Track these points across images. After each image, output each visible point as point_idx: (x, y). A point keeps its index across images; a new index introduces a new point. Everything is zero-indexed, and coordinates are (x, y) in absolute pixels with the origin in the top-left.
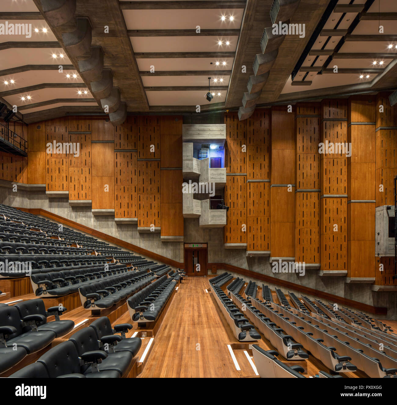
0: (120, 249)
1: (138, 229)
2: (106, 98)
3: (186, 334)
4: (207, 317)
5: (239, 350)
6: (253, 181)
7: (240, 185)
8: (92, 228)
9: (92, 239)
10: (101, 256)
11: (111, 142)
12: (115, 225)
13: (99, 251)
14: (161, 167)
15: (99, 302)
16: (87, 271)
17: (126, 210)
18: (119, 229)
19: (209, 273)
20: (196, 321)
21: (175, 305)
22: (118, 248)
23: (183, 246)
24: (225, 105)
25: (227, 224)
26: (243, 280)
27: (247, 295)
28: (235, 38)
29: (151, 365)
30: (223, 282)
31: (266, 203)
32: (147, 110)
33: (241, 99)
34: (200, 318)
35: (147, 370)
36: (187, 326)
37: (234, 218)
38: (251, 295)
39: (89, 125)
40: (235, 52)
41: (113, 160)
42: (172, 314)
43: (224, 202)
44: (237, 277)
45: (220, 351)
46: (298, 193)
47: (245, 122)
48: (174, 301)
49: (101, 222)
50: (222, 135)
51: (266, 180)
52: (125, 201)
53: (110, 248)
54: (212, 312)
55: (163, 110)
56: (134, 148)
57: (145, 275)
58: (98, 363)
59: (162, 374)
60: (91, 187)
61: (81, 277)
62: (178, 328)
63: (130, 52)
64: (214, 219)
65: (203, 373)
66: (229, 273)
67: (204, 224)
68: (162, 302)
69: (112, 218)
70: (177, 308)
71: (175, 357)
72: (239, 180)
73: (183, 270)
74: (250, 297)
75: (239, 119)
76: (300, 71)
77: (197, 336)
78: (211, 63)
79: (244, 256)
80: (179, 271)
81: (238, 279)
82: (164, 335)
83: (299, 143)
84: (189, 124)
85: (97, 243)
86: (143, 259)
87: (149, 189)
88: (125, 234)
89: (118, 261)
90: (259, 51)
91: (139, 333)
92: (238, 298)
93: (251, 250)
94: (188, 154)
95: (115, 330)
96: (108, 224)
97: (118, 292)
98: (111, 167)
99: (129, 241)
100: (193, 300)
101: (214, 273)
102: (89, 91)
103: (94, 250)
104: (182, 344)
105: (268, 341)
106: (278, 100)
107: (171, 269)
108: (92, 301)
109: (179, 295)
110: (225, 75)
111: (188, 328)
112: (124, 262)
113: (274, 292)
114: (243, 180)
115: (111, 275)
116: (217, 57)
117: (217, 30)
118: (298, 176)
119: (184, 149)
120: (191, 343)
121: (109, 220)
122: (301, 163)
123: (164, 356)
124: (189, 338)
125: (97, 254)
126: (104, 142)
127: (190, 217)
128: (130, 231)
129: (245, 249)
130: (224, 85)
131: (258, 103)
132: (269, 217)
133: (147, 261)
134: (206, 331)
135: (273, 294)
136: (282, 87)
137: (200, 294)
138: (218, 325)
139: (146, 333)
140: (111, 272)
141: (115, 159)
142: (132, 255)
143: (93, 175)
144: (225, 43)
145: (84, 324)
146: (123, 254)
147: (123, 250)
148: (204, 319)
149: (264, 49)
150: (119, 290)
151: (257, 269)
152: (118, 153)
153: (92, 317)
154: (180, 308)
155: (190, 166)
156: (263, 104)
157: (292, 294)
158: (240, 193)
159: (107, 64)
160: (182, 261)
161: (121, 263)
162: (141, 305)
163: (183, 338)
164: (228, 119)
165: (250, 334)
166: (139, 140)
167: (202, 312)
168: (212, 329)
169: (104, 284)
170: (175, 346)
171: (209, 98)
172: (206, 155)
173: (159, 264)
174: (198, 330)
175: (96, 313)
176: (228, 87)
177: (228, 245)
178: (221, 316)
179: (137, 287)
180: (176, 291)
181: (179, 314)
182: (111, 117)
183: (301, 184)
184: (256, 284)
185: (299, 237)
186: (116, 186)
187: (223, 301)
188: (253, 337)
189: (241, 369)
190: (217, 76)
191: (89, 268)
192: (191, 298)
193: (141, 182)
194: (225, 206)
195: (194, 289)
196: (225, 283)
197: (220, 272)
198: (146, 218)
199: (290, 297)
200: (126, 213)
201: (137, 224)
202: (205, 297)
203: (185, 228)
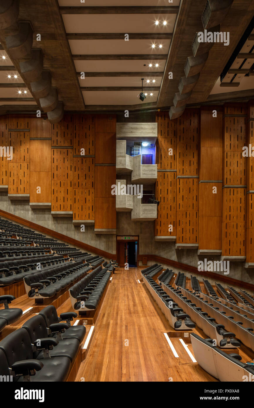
0: (56, 241)
1: (73, 222)
2: (45, 97)
3: (124, 323)
4: (142, 306)
5: (175, 338)
6: (183, 176)
7: (170, 180)
8: (30, 220)
9: (30, 231)
10: (39, 247)
11: (48, 139)
12: (51, 218)
13: (38, 242)
14: (96, 163)
15: (42, 291)
16: (29, 262)
17: (62, 203)
18: (55, 222)
19: (140, 264)
20: (132, 309)
21: (111, 294)
22: (54, 239)
23: (115, 238)
24: (156, 105)
25: (157, 218)
26: (173, 271)
27: (177, 285)
28: (168, 41)
29: (94, 352)
30: (154, 273)
31: (195, 198)
32: (83, 109)
33: (173, 99)
34: (135, 307)
35: (90, 356)
36: (123, 314)
37: (164, 212)
38: (181, 286)
39: (28, 123)
40: (167, 55)
41: (50, 156)
42: (109, 304)
43: (155, 197)
44: (166, 268)
45: (158, 339)
46: (225, 189)
47: (175, 121)
48: (109, 291)
49: (38, 215)
50: (154, 134)
51: (195, 176)
52: (61, 195)
53: (47, 240)
54: (146, 301)
55: (98, 109)
56: (70, 145)
57: (82, 266)
58: (49, 349)
59: (104, 360)
60: (29, 182)
61: (24, 267)
62: (115, 316)
63: (68, 54)
64: (146, 213)
65: (143, 359)
66: (159, 264)
67: (135, 218)
68: (100, 292)
69: (48, 211)
70: (112, 297)
71: (116, 345)
72: (169, 176)
73: (115, 261)
74: (180, 287)
75: (170, 119)
76: (228, 73)
77: (134, 324)
78: (145, 65)
79: (173, 248)
80: (112, 263)
81: (168, 270)
82: (103, 323)
83: (226, 141)
84: (122, 122)
85: (34, 235)
86: (78, 250)
87: (84, 184)
88: (60, 227)
89: (56, 253)
90: (191, 53)
91: (80, 321)
92: (170, 288)
93: (179, 243)
94: (121, 151)
95: (61, 318)
96: (45, 217)
97: (59, 282)
98: (48, 163)
99: (64, 233)
100: (127, 290)
101: (145, 264)
102: (29, 91)
103: (32, 241)
104: (121, 332)
105: (200, 330)
106: (207, 100)
107: (104, 260)
108: (36, 290)
109: (113, 285)
110: (157, 76)
111: (125, 317)
112: (61, 253)
113: (202, 283)
114: (173, 175)
115: (50, 265)
116: (150, 59)
117: (151, 34)
118: (225, 172)
119: (118, 146)
120: (130, 331)
121: (46, 213)
122: (228, 160)
123: (105, 343)
124: (126, 326)
125: (35, 245)
126: (42, 139)
127: (123, 211)
128: (66, 223)
129: (174, 242)
130: (156, 86)
131: (188, 103)
132: (197, 212)
133: (81, 252)
134: (142, 319)
135: (201, 285)
136: (211, 88)
137: (133, 284)
138: (153, 314)
139: (87, 321)
140: (50, 263)
141: (52, 155)
142: (67, 247)
143: (31, 170)
144: (159, 46)
145: (29, 312)
146: (59, 245)
147: (59, 242)
148: (139, 308)
149: (195, 52)
150: (59, 280)
151: (185, 261)
152: (55, 150)
153: (36, 305)
154: (116, 297)
155: (123, 162)
156: (192, 104)
157: (219, 285)
158: (170, 188)
159: (47, 65)
160: (114, 252)
161: (58, 254)
162: (82, 294)
163: (121, 326)
164: (160, 118)
165: (185, 323)
166: (75, 138)
167: (137, 301)
168: (148, 318)
169: (46, 275)
170: (114, 333)
171: (142, 98)
172: (138, 152)
173: (93, 255)
174: (135, 319)
175: (39, 302)
176: (159, 87)
177: (159, 237)
178: (155, 305)
179: (75, 277)
180: (110, 281)
181: (115, 303)
182: (49, 115)
183: (228, 180)
184: (185, 275)
185: (226, 230)
186: (52, 181)
187: (157, 291)
188: (188, 325)
189: (179, 356)
190: (149, 77)
191: (30, 259)
192: (125, 288)
193: (77, 177)
194: (156, 200)
195: (127, 280)
196: (156, 274)
197: (151, 264)
198: (81, 211)
199: (217, 288)
200: (62, 207)
201: (72, 217)
202: (139, 288)
203: (118, 222)
